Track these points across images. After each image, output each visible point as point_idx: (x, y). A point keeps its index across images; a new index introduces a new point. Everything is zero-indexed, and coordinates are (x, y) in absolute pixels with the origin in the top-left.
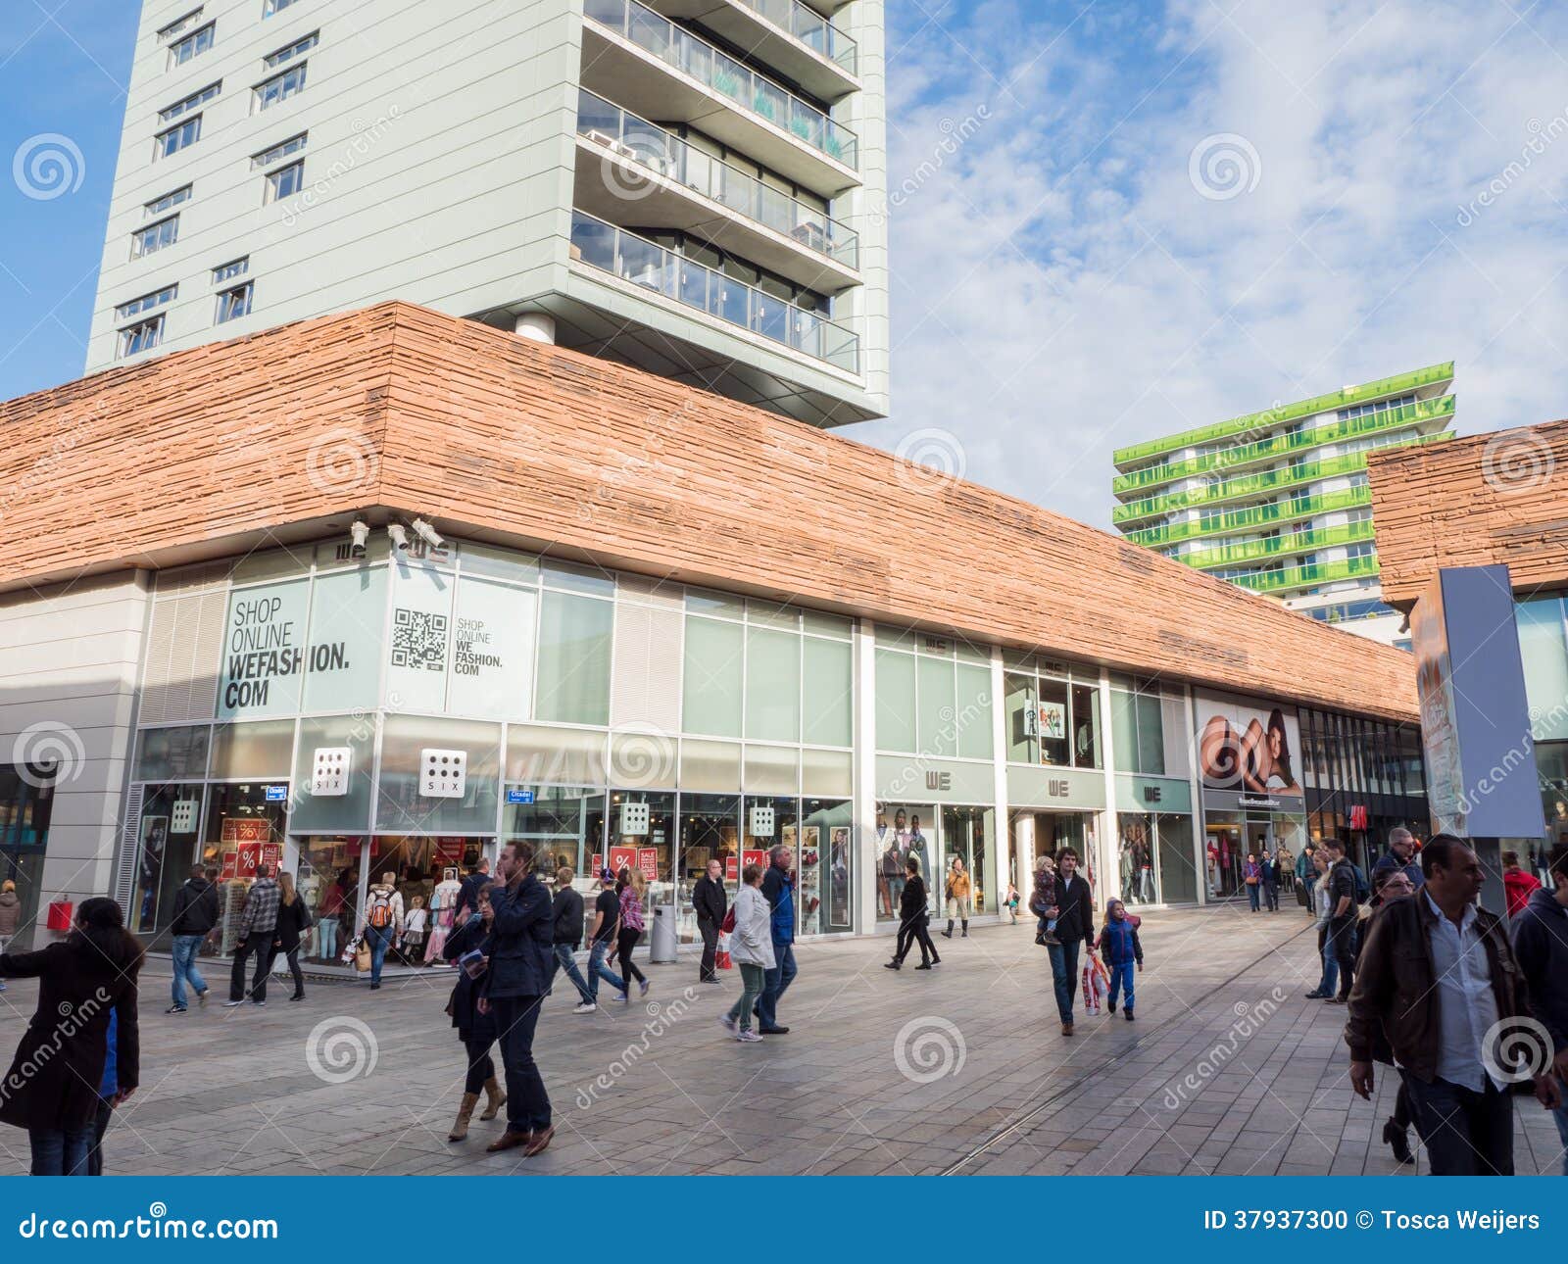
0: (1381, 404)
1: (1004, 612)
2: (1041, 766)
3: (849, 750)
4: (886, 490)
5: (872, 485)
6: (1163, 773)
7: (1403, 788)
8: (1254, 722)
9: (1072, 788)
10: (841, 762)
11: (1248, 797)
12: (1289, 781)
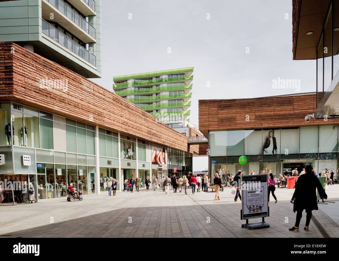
0: (177, 75)
1: (123, 126)
2: (126, 159)
3: (95, 156)
4: (103, 97)
5: (101, 95)
6: (146, 161)
7: (182, 165)
8: (160, 150)
9: (131, 164)
10: (93, 158)
11: (159, 166)
12: (165, 163)
